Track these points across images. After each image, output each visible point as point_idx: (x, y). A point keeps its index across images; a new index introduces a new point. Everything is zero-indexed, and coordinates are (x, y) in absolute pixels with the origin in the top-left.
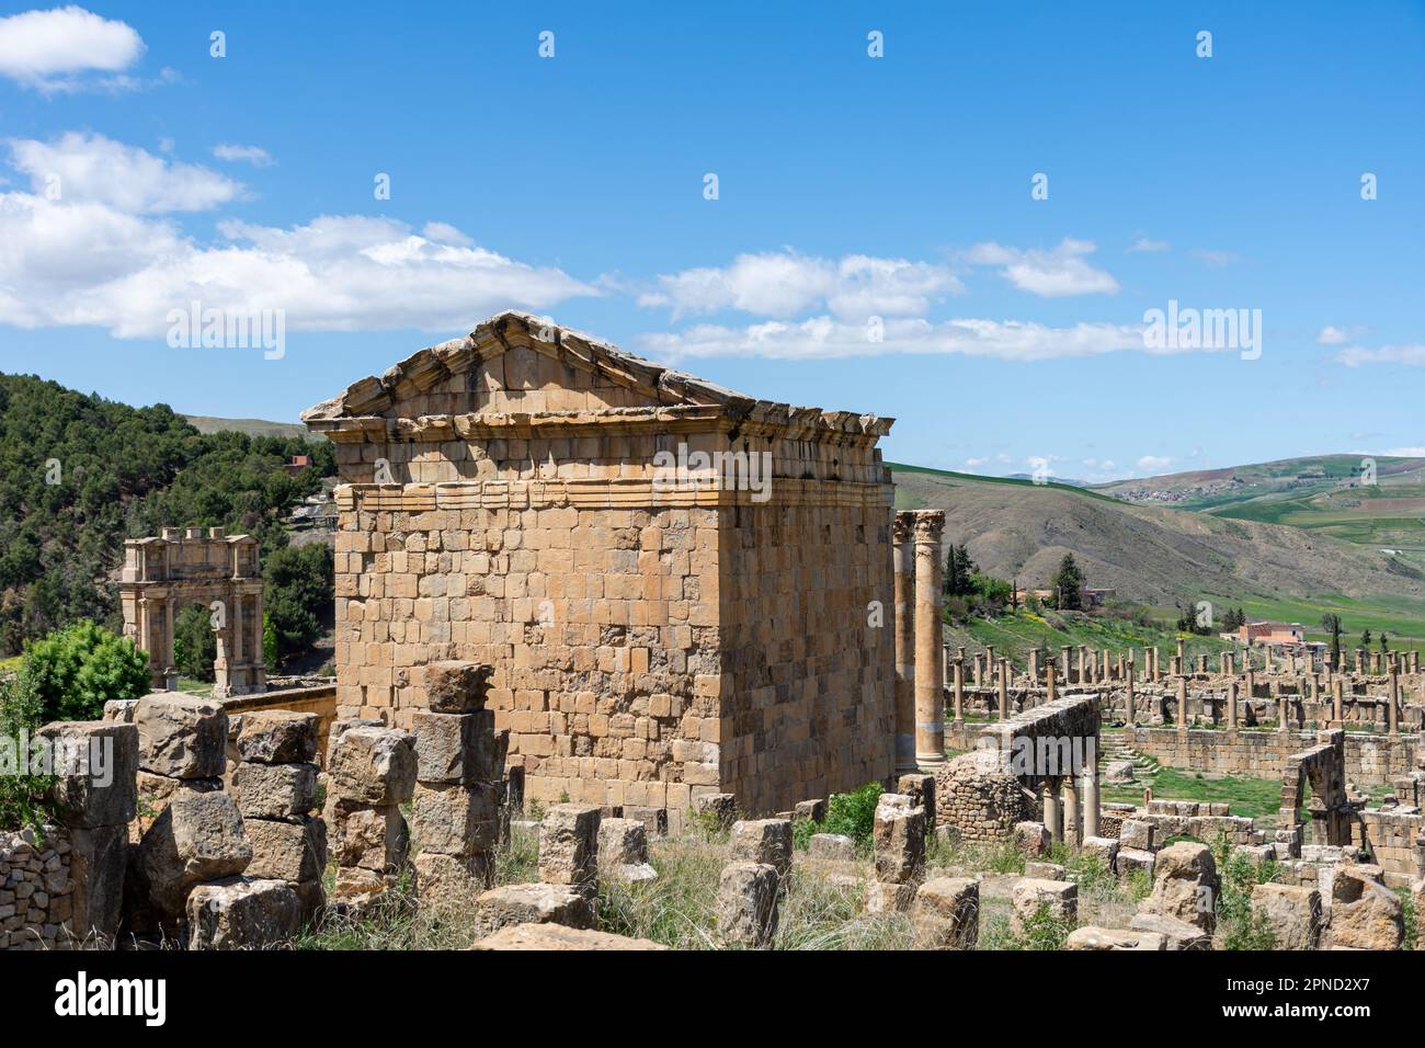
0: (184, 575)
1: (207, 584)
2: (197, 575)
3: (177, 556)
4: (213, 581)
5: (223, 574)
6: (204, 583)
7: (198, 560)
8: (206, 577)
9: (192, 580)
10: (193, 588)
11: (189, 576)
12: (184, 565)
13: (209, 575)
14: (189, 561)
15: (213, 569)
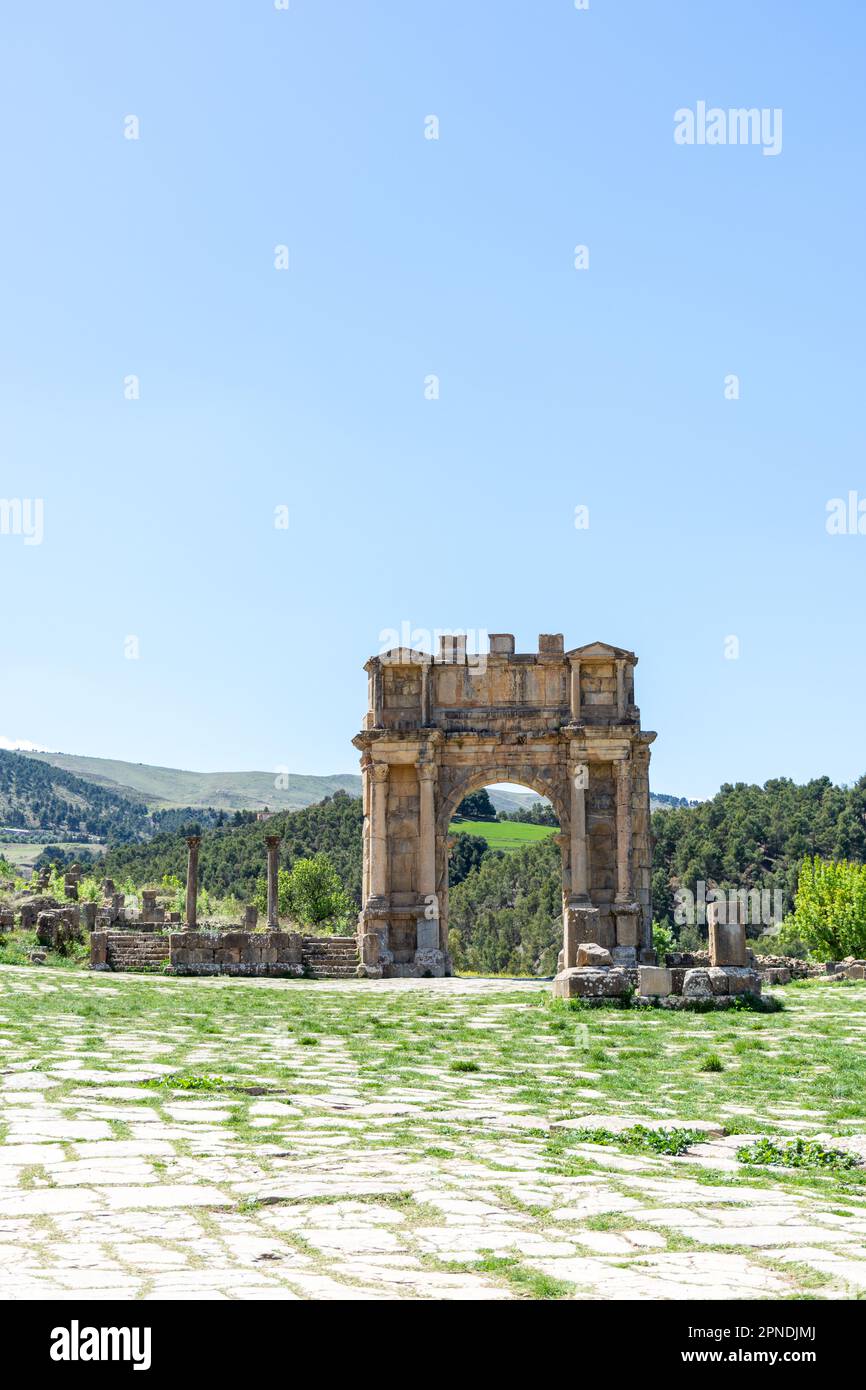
0: (470, 723)
1: (520, 741)
2: (498, 723)
3: (459, 688)
4: (529, 735)
5: (554, 723)
6: (514, 737)
7: (502, 696)
8: (519, 729)
9: (485, 733)
10: (489, 748)
11: (480, 726)
12: (473, 705)
13: (525, 724)
14: (483, 698)
15: (532, 713)
